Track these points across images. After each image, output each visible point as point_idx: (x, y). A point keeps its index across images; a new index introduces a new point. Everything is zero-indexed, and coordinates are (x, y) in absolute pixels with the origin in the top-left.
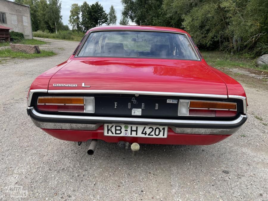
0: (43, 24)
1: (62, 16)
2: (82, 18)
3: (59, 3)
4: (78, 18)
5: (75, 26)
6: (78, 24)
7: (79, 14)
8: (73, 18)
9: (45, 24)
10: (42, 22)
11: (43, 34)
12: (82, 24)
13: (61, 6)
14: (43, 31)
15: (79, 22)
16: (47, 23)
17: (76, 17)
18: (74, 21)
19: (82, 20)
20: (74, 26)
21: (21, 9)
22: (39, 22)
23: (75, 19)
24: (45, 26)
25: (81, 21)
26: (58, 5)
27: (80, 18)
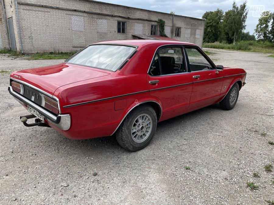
0: (223, 35)
1: (245, 26)
2: (271, 26)
3: (245, 13)
4: (267, 26)
5: (261, 35)
6: (265, 34)
7: (269, 22)
8: (260, 27)
9: (225, 35)
10: (223, 34)
11: (219, 45)
12: (271, 32)
13: (247, 16)
14: (220, 42)
15: (268, 30)
16: (227, 34)
17: (265, 25)
18: (261, 30)
19: (271, 28)
20: (259, 36)
21: (196, 23)
22: (219, 33)
23: (263, 28)
24: (226, 36)
25: (269, 30)
26: (244, 14)
27: (269, 26)
